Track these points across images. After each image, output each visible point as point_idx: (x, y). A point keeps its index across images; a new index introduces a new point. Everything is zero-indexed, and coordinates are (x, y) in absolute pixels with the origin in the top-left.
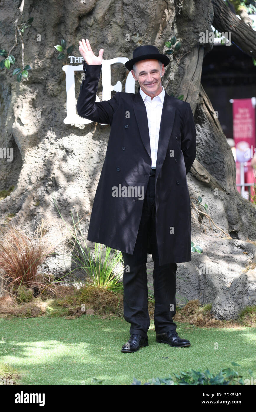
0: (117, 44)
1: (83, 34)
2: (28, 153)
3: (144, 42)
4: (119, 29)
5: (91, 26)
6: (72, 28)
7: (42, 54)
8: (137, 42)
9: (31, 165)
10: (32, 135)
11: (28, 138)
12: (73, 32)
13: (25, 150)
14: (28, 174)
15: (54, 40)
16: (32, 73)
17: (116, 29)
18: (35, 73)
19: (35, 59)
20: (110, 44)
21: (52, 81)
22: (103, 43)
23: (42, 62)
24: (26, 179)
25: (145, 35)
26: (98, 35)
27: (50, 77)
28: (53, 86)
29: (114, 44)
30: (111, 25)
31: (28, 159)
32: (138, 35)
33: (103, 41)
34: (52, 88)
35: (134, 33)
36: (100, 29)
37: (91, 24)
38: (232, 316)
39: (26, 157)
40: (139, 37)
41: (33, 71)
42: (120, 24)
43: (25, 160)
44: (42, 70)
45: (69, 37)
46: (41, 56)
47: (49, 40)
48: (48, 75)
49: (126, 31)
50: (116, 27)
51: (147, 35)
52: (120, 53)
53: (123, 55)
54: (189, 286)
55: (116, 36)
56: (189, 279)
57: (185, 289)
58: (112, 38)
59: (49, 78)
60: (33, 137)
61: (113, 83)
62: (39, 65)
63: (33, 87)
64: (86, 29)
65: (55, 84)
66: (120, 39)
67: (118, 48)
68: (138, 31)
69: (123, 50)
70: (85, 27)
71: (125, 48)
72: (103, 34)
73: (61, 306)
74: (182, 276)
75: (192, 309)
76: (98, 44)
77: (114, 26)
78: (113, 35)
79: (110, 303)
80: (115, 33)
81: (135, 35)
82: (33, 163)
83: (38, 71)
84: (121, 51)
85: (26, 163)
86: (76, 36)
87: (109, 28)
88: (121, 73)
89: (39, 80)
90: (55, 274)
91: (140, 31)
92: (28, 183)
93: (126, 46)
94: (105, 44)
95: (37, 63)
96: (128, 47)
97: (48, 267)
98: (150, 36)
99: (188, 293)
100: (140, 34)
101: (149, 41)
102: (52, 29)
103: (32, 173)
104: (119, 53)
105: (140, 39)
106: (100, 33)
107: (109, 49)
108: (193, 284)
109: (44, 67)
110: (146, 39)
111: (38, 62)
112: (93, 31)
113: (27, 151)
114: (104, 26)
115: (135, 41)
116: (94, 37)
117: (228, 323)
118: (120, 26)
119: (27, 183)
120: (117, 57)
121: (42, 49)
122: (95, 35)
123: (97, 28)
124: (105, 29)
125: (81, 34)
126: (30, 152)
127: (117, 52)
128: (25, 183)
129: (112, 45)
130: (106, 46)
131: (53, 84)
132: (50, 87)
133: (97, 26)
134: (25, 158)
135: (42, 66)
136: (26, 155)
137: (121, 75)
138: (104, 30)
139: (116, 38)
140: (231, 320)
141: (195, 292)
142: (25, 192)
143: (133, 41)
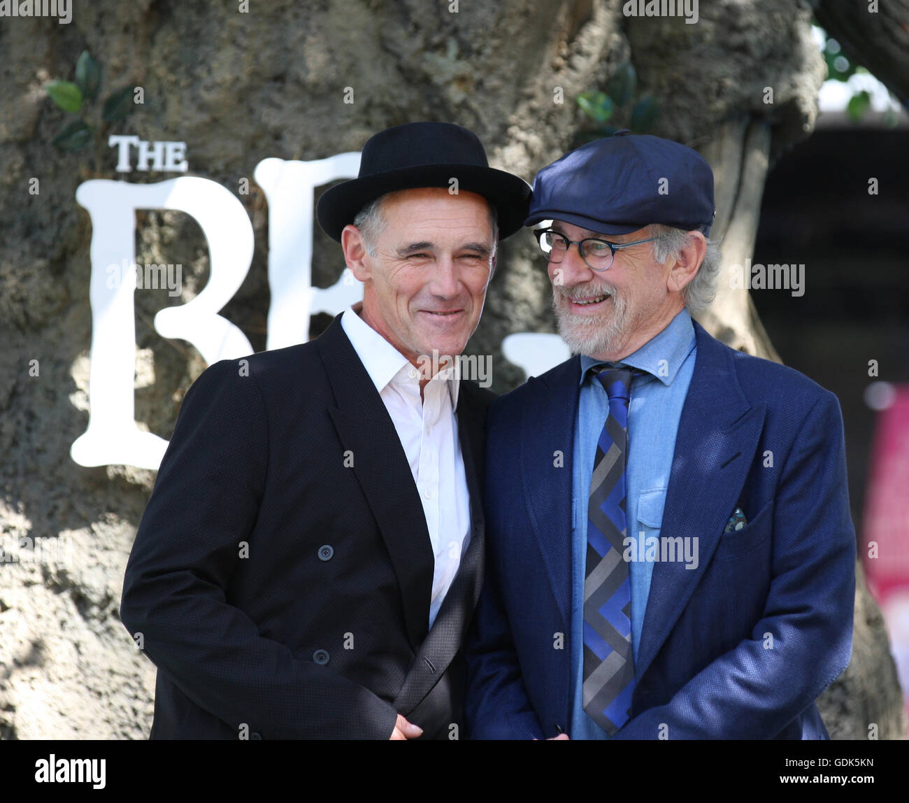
3: (481, 83)
4: (363, 15)
8: (448, 83)
12: (137, 20)
17: (350, 18)
20: (316, 85)
22: (279, 78)
25: (488, 51)
26: (256, 43)
28: (25, 277)
29: (334, 88)
32: (453, 48)
33: (280, 69)
34: (22, 286)
35: (436, 39)
36: (269, 10)
40: (458, 58)
45: (116, 42)
47: (18, 52)
49: (398, 25)
50: (346, 9)
51: (495, 49)
52: (364, 133)
55: (346, 48)
58: (328, 57)
61: (323, 276)
65: (39, 269)
66: (365, 64)
68: (456, 30)
69: (377, 116)
71: (389, 111)
72: (280, 39)
76: (258, 81)
78: (333, 44)
80: (340, 33)
81: (440, 47)
84: (369, 124)
86: (149, 39)
87: (317, 8)
91: (465, 29)
93: (393, 98)
94: (290, 87)
96: (404, 103)
98: (512, 58)
100: (462, 43)
105: (464, 67)
106: (268, 33)
107: (311, 111)
110: (490, 70)
115: (438, 80)
116: (238, 51)
122: (244, 42)
124: (296, 16)
125: (173, 33)
127: (348, 128)
130: (297, 98)
139: (348, 61)
143: (427, 80)
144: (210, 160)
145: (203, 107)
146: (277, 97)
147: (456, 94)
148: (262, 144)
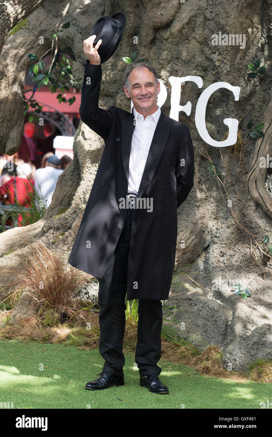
0: (192, 61)
1: (158, 47)
2: (87, 170)
3: (223, 61)
4: (198, 45)
5: (167, 40)
6: (146, 40)
7: (116, 65)
8: (216, 61)
9: (89, 182)
10: (94, 151)
11: (89, 154)
12: (147, 44)
13: (84, 166)
14: (84, 192)
15: (128, 51)
16: (105, 85)
17: (194, 46)
18: (106, 85)
19: (108, 70)
20: (185, 60)
21: (121, 95)
22: (178, 58)
23: (114, 74)
24: (81, 197)
25: (224, 54)
26: (172, 50)
27: (121, 91)
28: (121, 100)
29: (189, 61)
30: (189, 40)
31: (86, 175)
32: (217, 53)
33: (178, 56)
34: (121, 102)
35: (214, 51)
36: (175, 43)
37: (166, 38)
38: (241, 367)
39: (85, 174)
40: (218, 55)
41: (105, 83)
42: (199, 40)
43: (83, 177)
44: (114, 83)
45: (143, 49)
46: (114, 67)
47: (123, 51)
48: (118, 89)
49: (206, 48)
50: (194, 43)
51: (226, 54)
52: (196, 71)
53: (198, 74)
54: (215, 330)
55: (192, 52)
56: (216, 323)
57: (211, 333)
58: (187, 54)
59: (119, 92)
60: (95, 153)
61: (183, 103)
62: (111, 77)
63: (105, 100)
64: (162, 42)
65: (124, 99)
66: (197, 57)
67: (194, 65)
68: (218, 49)
69: (200, 68)
70: (160, 40)
71: (202, 67)
72: (178, 49)
73: (84, 335)
74: (211, 319)
75: (209, 355)
76: (172, 59)
77: (193, 42)
78: (189, 51)
79: (131, 339)
80: (192, 49)
81: (215, 53)
82: (91, 181)
83: (110, 84)
84: (197, 69)
85: (84, 180)
86: (151, 49)
87: (187, 43)
88: (195, 92)
89: (110, 93)
90: (94, 301)
91: (220, 49)
92: (83, 202)
93: (204, 64)
94: (180, 60)
95: (109, 75)
96: (206, 65)
97: (88, 293)
98: (230, 56)
99: (213, 338)
100: (219, 52)
101: (228, 60)
102: (127, 40)
103: (88, 192)
104: (194, 71)
105: (219, 57)
106: (175, 48)
107: (184, 66)
108: (219, 329)
109: (115, 79)
110: (225, 58)
111: (110, 73)
112: (168, 45)
113: (86, 167)
114: (181, 41)
115: (214, 60)
116: (168, 52)
117: (236, 374)
118: (199, 42)
119: (81, 201)
120: (191, 75)
121: (116, 60)
122: (169, 50)
123: (172, 42)
124: (182, 44)
125: (156, 47)
126: (89, 169)
127: (192, 70)
128: (80, 202)
129: (186, 61)
130: (181, 63)
131: (122, 99)
132: (119, 101)
133: (173, 40)
134: (83, 175)
135: (114, 78)
136: (85, 171)
137: (195, 95)
138: (180, 44)
139: (192, 55)
140: (240, 371)
141: (220, 337)
142: (79, 210)
143: (212, 60)
144: (162, 76)
145: (160, 64)
146: (177, 62)
147: (217, 64)
148: (174, 73)
